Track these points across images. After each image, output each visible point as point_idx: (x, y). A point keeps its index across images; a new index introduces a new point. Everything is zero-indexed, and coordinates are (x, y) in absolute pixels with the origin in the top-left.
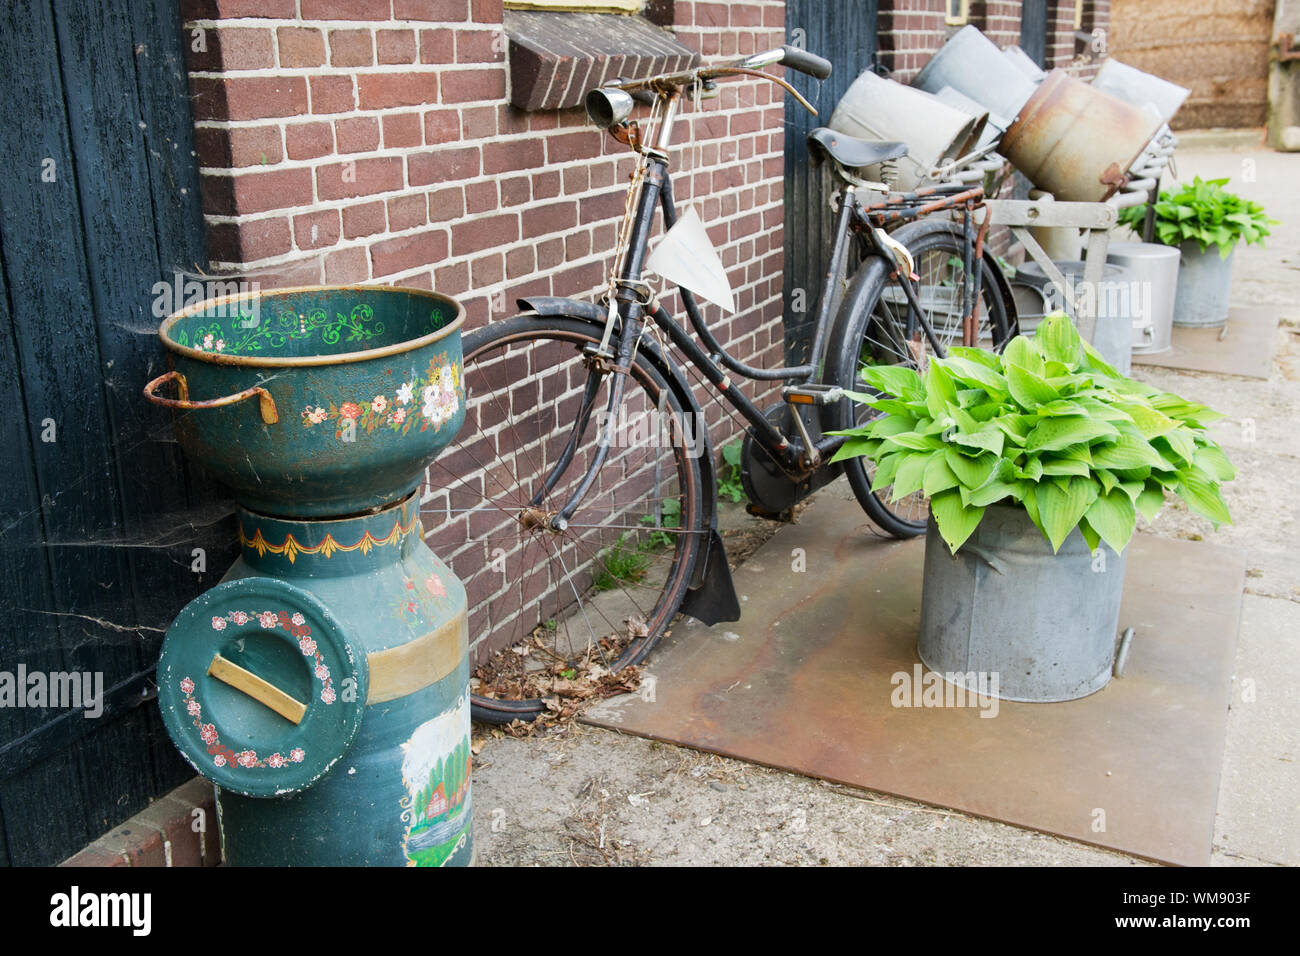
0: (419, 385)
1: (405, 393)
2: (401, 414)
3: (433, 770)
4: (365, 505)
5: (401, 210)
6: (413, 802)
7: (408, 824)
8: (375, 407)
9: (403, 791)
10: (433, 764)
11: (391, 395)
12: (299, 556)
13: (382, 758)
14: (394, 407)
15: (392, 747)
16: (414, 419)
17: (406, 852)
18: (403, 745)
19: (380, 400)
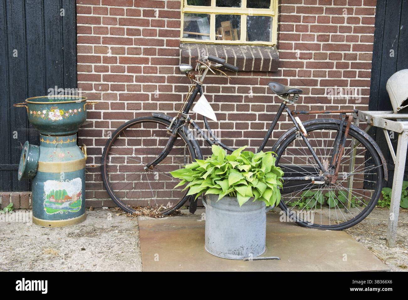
0: (48, 111)
1: (44, 112)
2: (43, 116)
3: (51, 192)
4: (47, 134)
5: (131, 87)
6: (46, 196)
7: (45, 200)
8: (38, 113)
9: (44, 192)
10: (52, 190)
11: (41, 112)
12: (43, 142)
13: (40, 183)
14: (42, 114)
15: (42, 182)
16: (46, 117)
17: (44, 206)
18: (44, 182)
19: (39, 112)
